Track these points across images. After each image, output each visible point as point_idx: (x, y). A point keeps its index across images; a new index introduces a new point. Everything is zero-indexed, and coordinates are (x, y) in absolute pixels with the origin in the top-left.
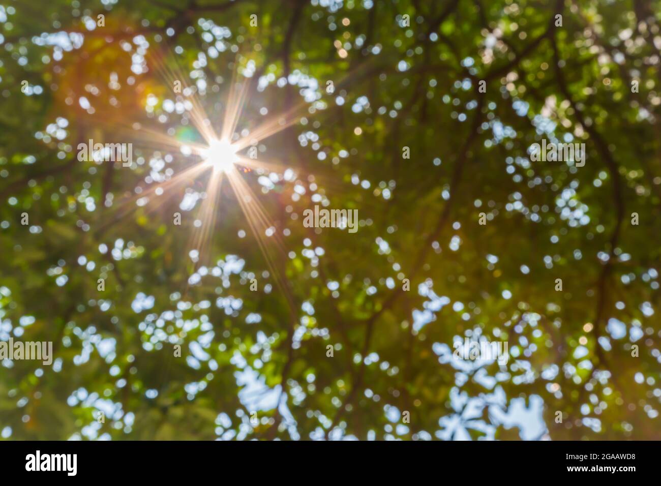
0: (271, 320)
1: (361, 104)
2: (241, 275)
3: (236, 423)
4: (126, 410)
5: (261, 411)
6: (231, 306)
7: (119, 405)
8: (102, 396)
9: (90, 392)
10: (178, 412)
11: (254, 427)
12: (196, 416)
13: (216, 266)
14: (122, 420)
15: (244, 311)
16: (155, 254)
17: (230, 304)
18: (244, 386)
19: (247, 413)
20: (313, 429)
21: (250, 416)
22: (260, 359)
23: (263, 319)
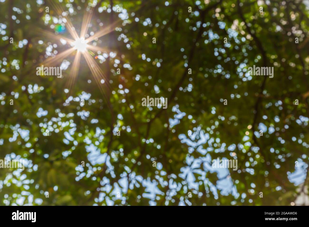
0: (103, 122)
1: (147, 22)
2: (89, 101)
3: (86, 169)
4: (34, 163)
5: (98, 164)
6: (84, 115)
7: (31, 161)
8: (22, 157)
9: (17, 155)
10: (58, 163)
11: (95, 171)
12: (67, 166)
13: (77, 96)
14: (32, 168)
15: (90, 117)
16: (48, 90)
17: (84, 114)
18: (90, 152)
19: (91, 165)
20: (122, 173)
21: (93, 166)
22: (98, 140)
23: (99, 121)
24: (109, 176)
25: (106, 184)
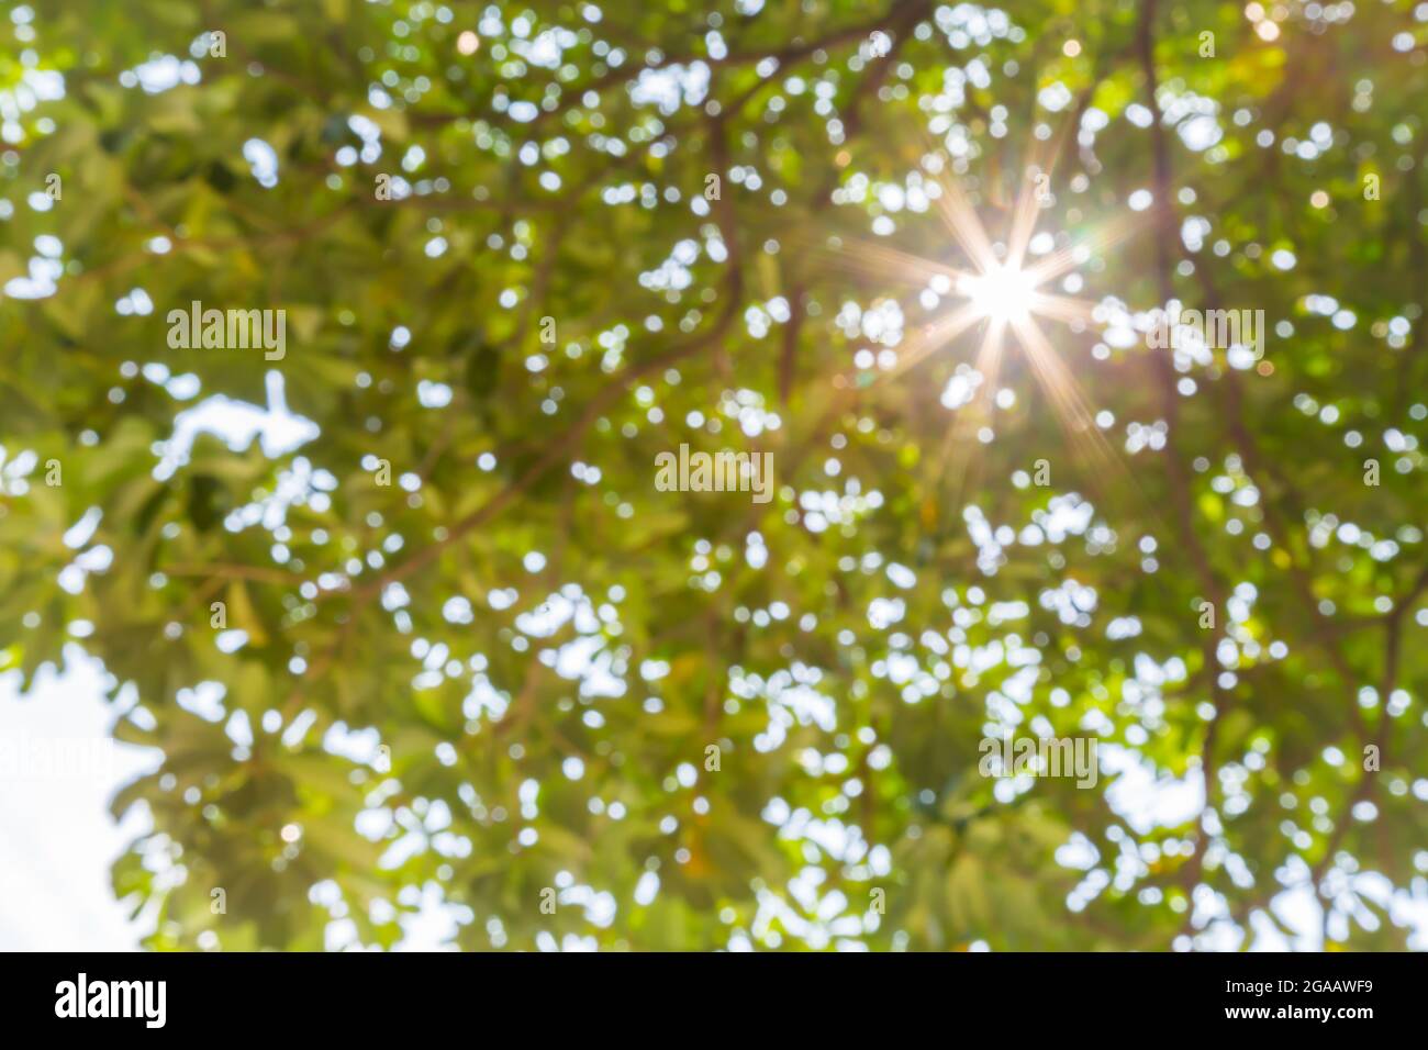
0: (1164, 629)
2: (1087, 537)
3: (1108, 857)
4: (870, 839)
5: (1161, 826)
6: (1073, 604)
7: (856, 830)
8: (818, 814)
9: (793, 805)
10: (987, 831)
11: (1152, 863)
12: (1026, 838)
13: (1030, 522)
14: (865, 860)
15: (1102, 612)
16: (901, 506)
17: (1072, 600)
18: (1118, 775)
19: (1130, 833)
20: (1282, 862)
21: (1138, 839)
22: (1138, 721)
23: (1144, 627)
24: (1221, 881)
25: (1212, 921)
